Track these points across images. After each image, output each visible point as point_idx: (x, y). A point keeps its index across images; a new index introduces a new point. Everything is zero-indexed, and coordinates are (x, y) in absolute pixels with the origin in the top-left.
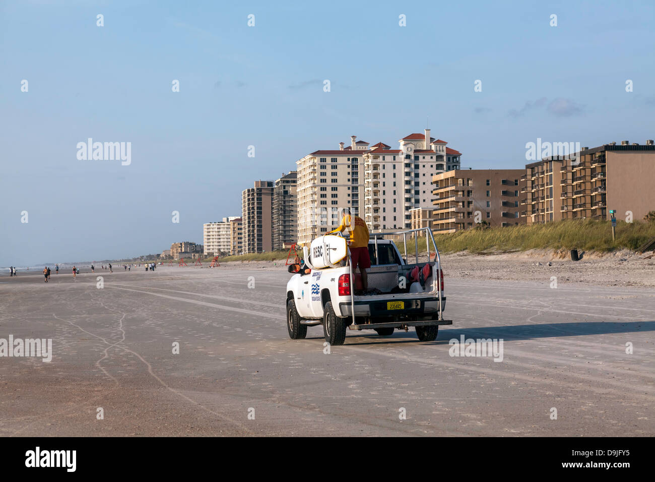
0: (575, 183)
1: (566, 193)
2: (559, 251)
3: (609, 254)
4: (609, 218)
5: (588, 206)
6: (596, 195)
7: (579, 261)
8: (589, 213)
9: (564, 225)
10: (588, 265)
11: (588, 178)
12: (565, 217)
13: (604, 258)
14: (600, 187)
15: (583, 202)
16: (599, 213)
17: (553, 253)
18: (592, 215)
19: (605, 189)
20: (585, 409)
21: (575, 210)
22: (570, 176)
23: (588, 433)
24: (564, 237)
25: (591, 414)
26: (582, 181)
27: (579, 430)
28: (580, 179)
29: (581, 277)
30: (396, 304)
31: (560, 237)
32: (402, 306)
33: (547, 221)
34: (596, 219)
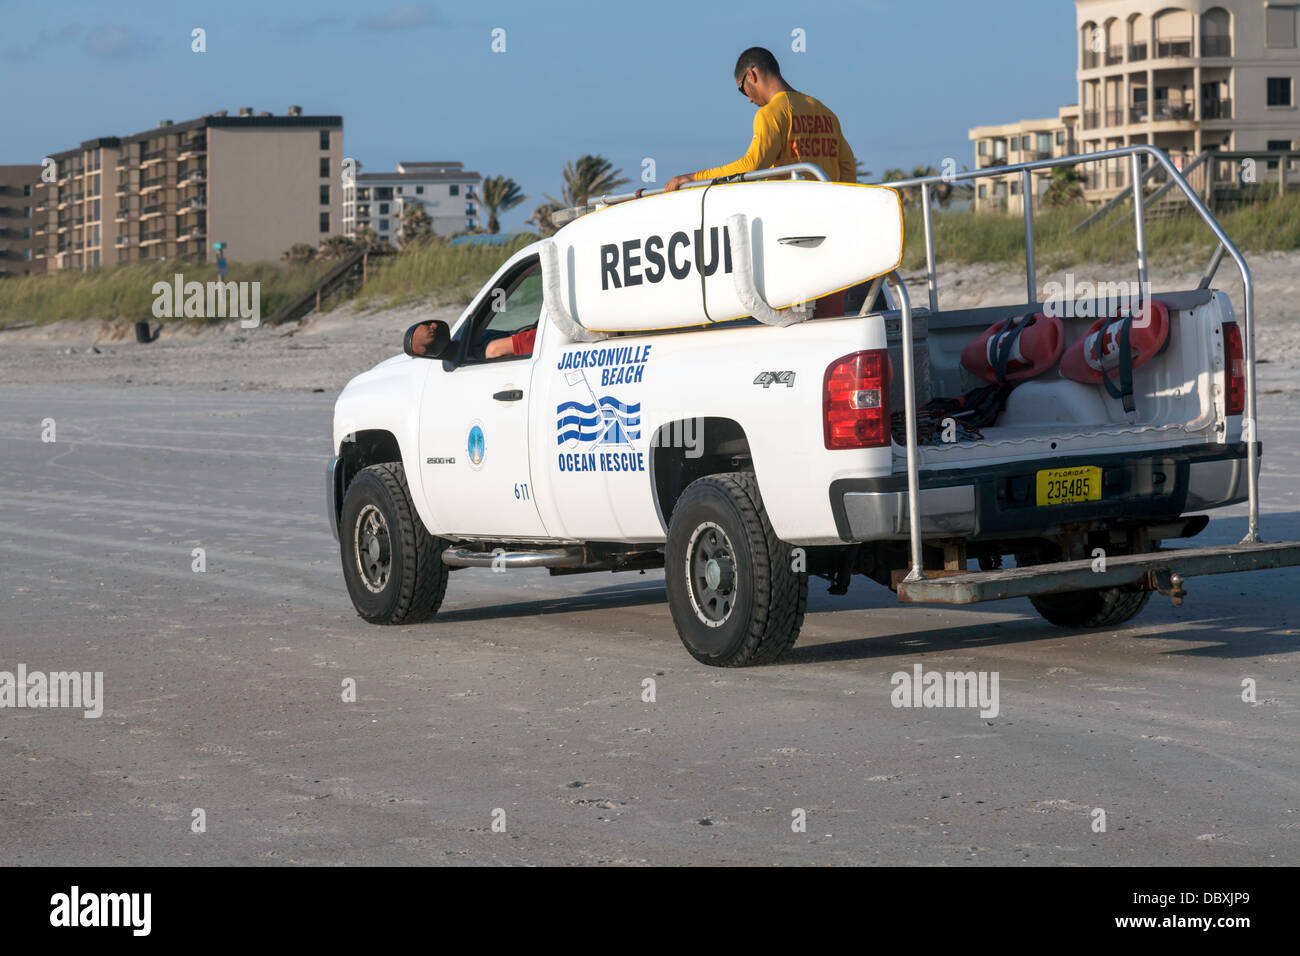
0: (145, 191)
1: (127, 211)
2: (112, 325)
3: (211, 329)
4: (211, 258)
5: (171, 235)
6: (187, 214)
7: (152, 345)
8: (172, 249)
9: (123, 274)
10: (170, 350)
11: (171, 181)
12: (124, 258)
13: (202, 337)
14: (195, 199)
15: (160, 227)
16: (192, 248)
17: (99, 330)
18: (178, 254)
19: (204, 201)
20: (168, 635)
21: (144, 244)
22: (135, 177)
23: (174, 682)
24: (123, 296)
25: (180, 645)
26: (158, 187)
27: (154, 677)
28: (155, 182)
29: (155, 376)
30: (1070, 478)
31: (115, 295)
32: (1093, 483)
33: (89, 267)
34: (187, 261)
